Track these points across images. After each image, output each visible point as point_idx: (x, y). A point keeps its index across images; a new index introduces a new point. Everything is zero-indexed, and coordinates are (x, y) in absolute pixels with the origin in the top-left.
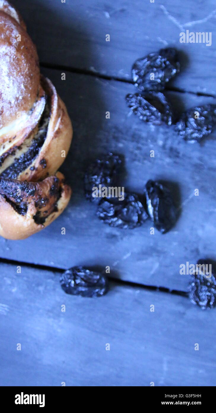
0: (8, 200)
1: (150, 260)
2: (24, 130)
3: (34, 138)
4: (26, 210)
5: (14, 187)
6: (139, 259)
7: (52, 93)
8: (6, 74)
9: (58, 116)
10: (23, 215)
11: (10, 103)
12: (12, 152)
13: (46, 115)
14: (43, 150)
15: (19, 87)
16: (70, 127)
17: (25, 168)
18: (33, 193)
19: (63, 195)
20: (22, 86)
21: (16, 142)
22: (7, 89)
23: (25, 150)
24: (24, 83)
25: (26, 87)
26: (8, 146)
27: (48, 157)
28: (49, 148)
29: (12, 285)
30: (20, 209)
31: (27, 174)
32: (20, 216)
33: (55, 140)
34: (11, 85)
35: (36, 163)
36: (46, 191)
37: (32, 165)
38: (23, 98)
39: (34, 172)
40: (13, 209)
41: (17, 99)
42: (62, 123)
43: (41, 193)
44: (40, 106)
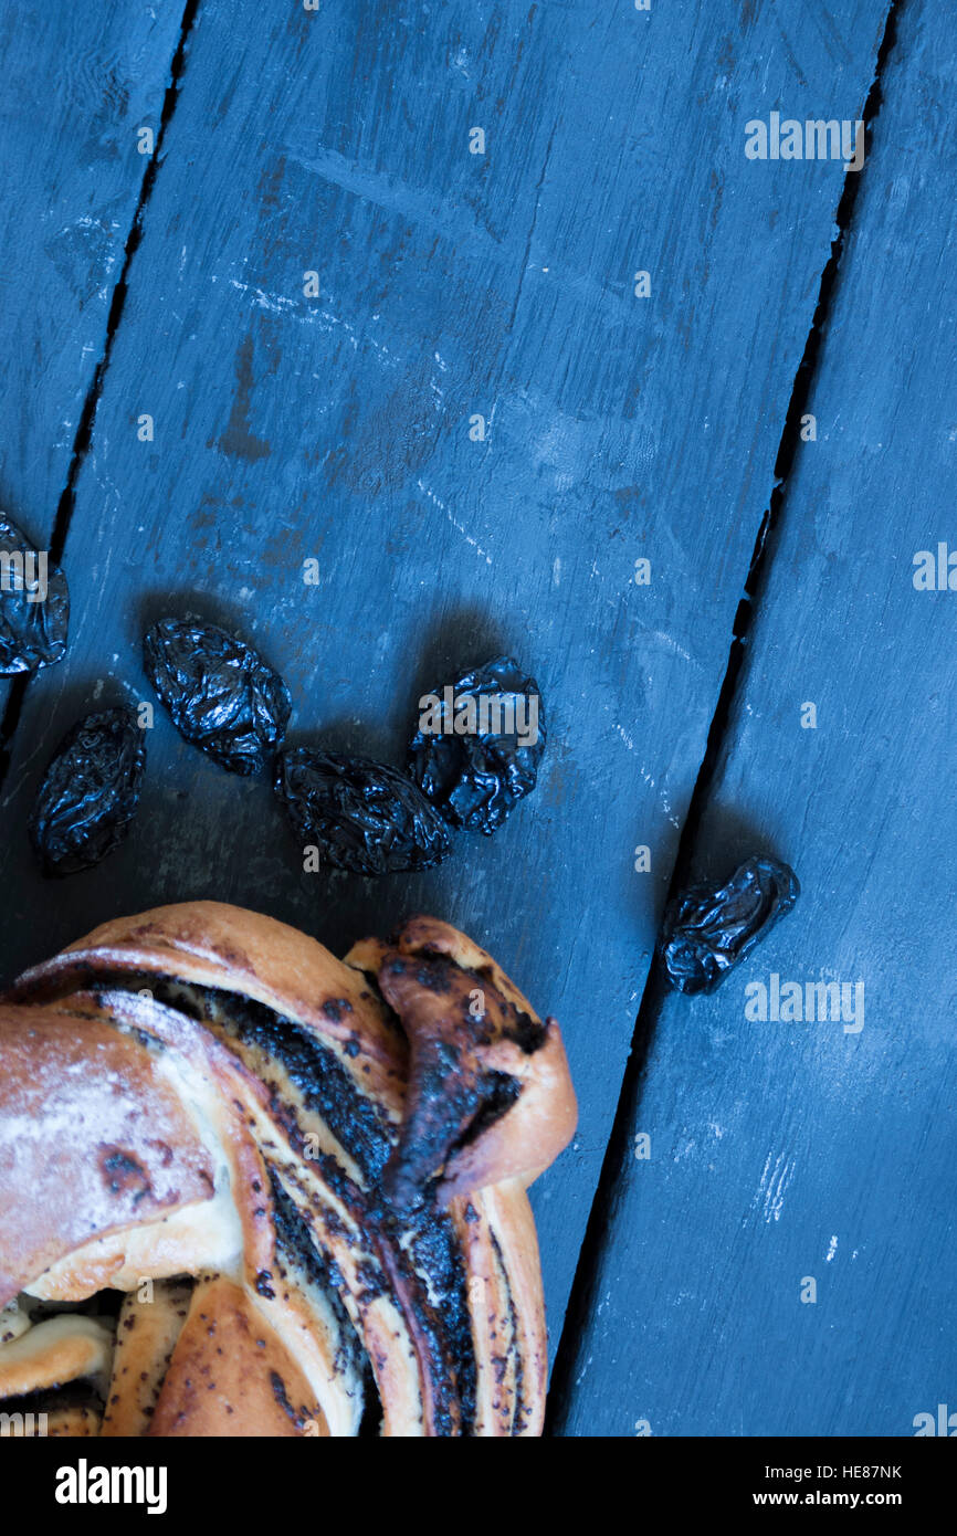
0: (468, 1137)
1: (643, 659)
2: (216, 1070)
3: (239, 1037)
4: (502, 1078)
5: (429, 1116)
6: (641, 698)
7: (84, 964)
8: (34, 1124)
9: (164, 947)
10: (522, 1088)
11: (132, 1116)
12: (284, 1117)
13: (165, 990)
14: (287, 1010)
15: (79, 1081)
16: (200, 908)
17: (342, 1075)
18: (453, 1053)
19: (444, 946)
20: (76, 1069)
21: (253, 1105)
22: (87, 1124)
23: (277, 1070)
24: (63, 1063)
25: (76, 1059)
26: (267, 1129)
27: (316, 995)
28: (284, 987)
29: (701, 1137)
30: (500, 1096)
31: (366, 1068)
32: (524, 1100)
33: (257, 965)
34: (73, 1109)
35: (330, 1035)
36: (437, 1005)
37: (339, 1051)
38: (115, 1068)
39: (366, 1044)
40: (501, 1123)
41: (118, 1090)
42: (193, 937)
43: (447, 1025)
44: (143, 1009)
